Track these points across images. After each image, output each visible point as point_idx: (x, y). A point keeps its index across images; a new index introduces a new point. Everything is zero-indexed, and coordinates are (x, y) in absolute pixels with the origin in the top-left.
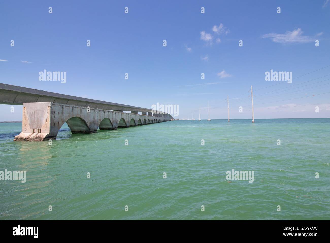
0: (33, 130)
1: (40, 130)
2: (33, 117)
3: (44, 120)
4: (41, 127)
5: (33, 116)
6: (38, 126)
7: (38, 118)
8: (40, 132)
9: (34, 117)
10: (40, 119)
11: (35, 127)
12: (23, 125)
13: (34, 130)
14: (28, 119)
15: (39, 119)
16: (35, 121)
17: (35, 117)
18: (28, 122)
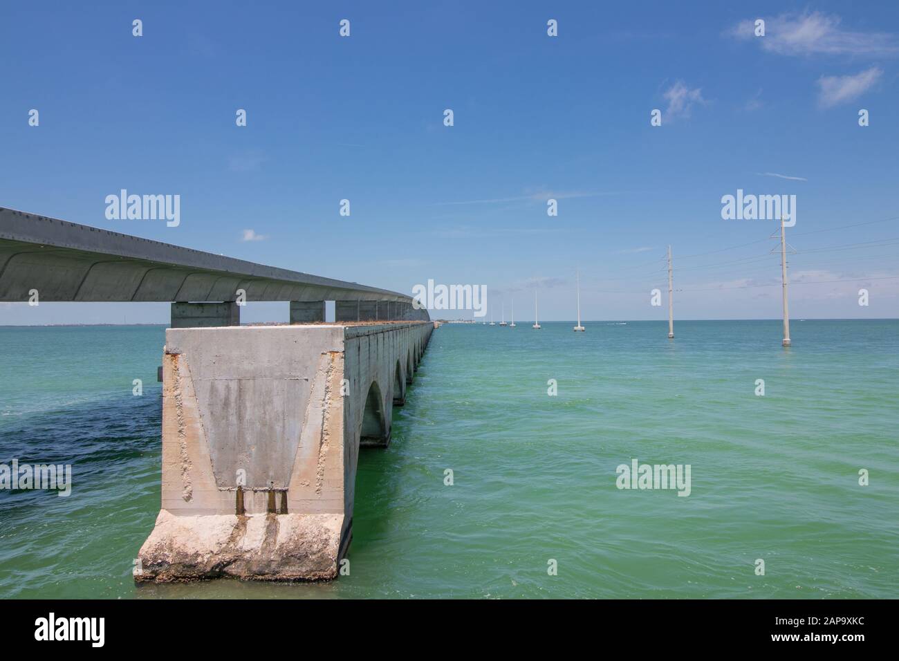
0: (233, 497)
1: (278, 498)
2: (233, 419)
3: (309, 435)
4: (285, 475)
5: (232, 409)
6: (265, 471)
7: (264, 425)
9: (240, 417)
10: (278, 428)
11: (246, 478)
12: (166, 467)
13: (241, 493)
14: (199, 425)
15: (271, 428)
16: (249, 438)
17: (248, 416)
18: (205, 449)
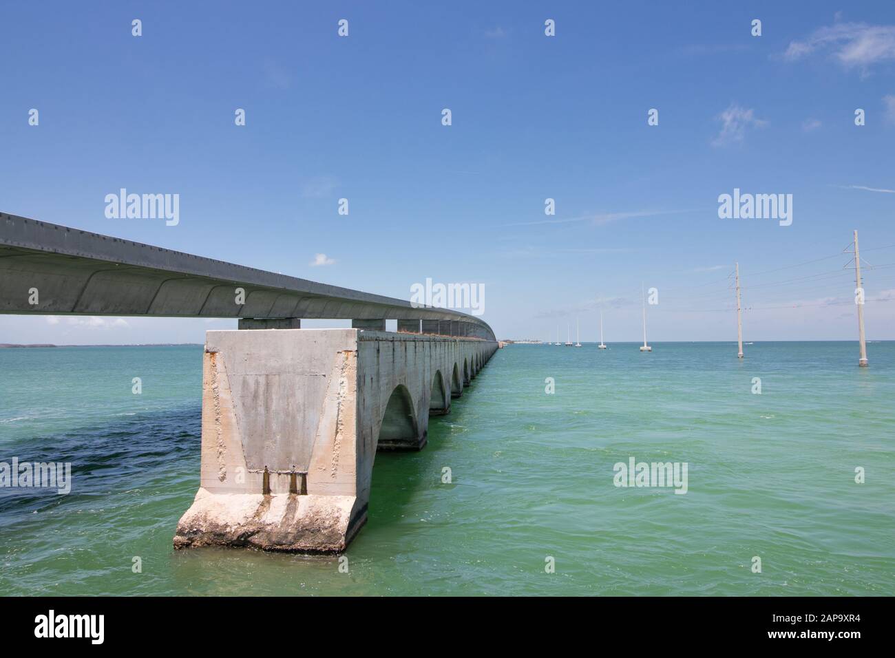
0: (260, 478)
1: (299, 480)
2: (261, 410)
4: (305, 461)
5: (261, 401)
7: (287, 415)
8: (304, 492)
9: (267, 408)
10: (299, 418)
11: (272, 462)
12: (204, 451)
13: (267, 475)
14: (233, 415)
15: (294, 418)
16: (274, 427)
17: (274, 407)
18: (237, 435)
